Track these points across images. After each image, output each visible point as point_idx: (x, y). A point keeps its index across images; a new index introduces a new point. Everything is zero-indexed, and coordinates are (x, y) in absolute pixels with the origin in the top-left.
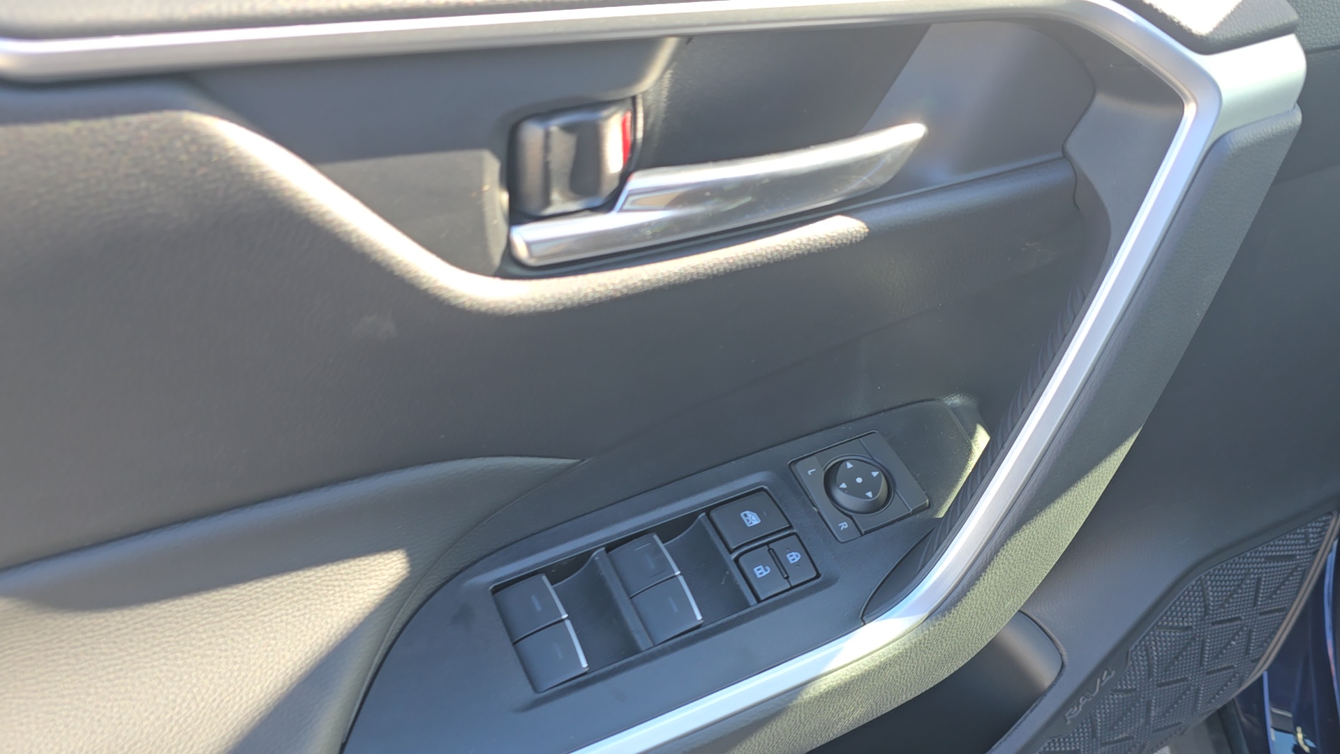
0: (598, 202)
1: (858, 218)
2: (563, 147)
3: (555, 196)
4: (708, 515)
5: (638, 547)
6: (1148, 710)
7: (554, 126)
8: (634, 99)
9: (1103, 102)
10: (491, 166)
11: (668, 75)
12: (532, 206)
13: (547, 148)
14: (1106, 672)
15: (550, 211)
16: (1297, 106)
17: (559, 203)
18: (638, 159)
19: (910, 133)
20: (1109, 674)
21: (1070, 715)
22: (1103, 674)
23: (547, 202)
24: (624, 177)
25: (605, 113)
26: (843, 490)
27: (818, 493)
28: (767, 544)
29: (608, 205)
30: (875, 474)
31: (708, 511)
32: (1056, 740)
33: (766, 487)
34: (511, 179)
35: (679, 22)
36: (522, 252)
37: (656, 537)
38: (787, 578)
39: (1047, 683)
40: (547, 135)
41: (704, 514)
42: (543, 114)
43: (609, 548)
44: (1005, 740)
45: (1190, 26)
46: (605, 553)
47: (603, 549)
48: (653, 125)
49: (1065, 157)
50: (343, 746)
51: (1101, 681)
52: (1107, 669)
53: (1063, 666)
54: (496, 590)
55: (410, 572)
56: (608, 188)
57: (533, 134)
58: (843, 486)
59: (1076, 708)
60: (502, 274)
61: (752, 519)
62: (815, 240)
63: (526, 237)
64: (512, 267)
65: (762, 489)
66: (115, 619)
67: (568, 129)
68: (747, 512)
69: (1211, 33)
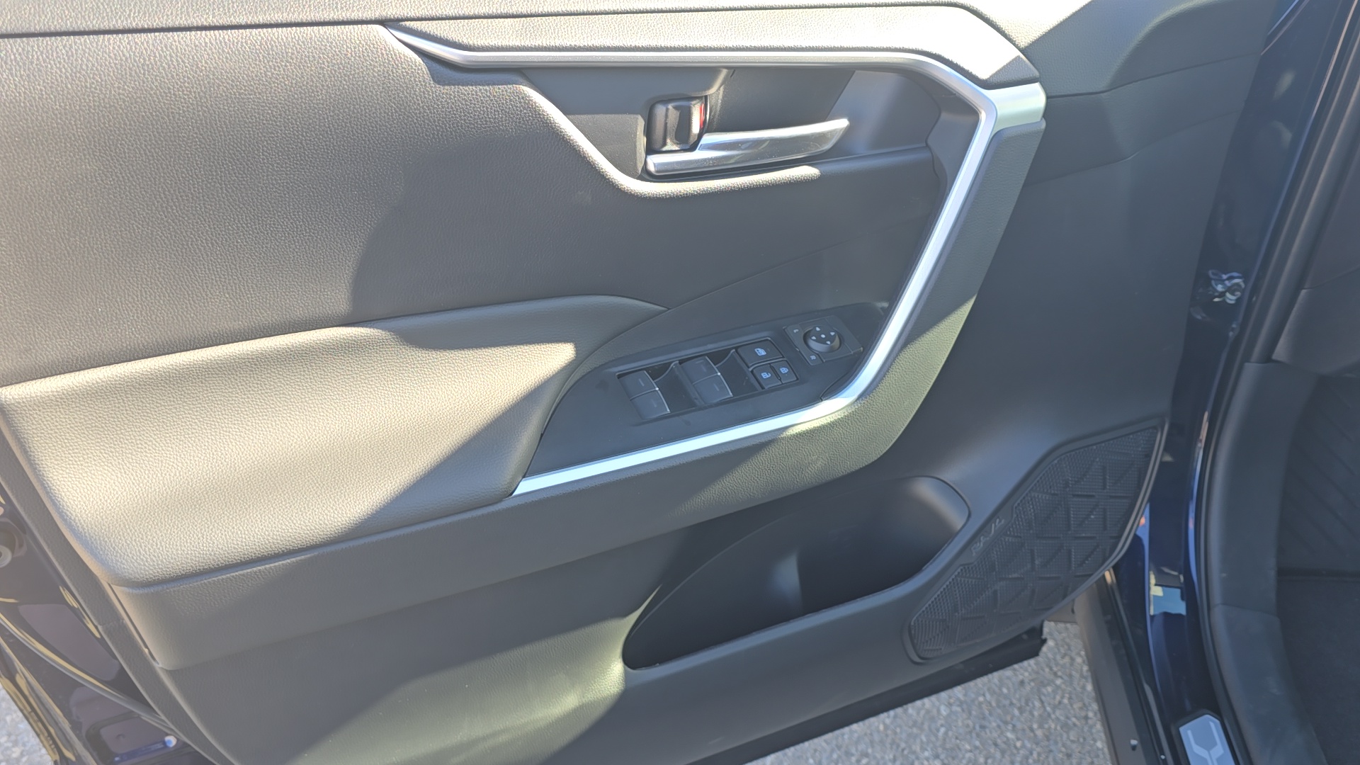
0: (688, 147)
1: (816, 168)
2: (673, 115)
3: (668, 141)
4: (736, 351)
5: (698, 361)
6: (1033, 560)
7: (670, 106)
8: (706, 97)
9: (945, 116)
10: (641, 123)
11: (722, 89)
12: (657, 146)
13: (666, 116)
14: (998, 520)
15: (665, 149)
16: (1043, 119)
17: (670, 146)
18: (706, 128)
19: (841, 124)
20: (1000, 521)
21: (975, 549)
22: (996, 521)
23: (665, 144)
24: (700, 136)
25: (694, 102)
26: (814, 340)
27: (799, 342)
28: (770, 364)
29: (693, 148)
30: (832, 334)
31: (736, 348)
32: (966, 567)
33: (769, 339)
34: (649, 132)
35: (728, 60)
36: (651, 168)
37: (707, 358)
38: (780, 380)
39: (959, 527)
40: (667, 110)
41: (734, 350)
42: (665, 101)
43: (681, 362)
44: (931, 564)
45: (977, 75)
46: (678, 365)
47: (678, 362)
48: (714, 116)
49: (927, 145)
50: (542, 435)
51: (995, 526)
52: (998, 517)
53: (969, 516)
54: (619, 376)
55: (576, 357)
56: (692, 140)
57: (660, 110)
58: (814, 338)
59: (978, 544)
60: (641, 178)
61: (762, 352)
62: (793, 176)
63: (654, 162)
64: (647, 176)
65: (767, 340)
66: (434, 355)
67: (676, 108)
68: (759, 349)
69: (989, 78)
